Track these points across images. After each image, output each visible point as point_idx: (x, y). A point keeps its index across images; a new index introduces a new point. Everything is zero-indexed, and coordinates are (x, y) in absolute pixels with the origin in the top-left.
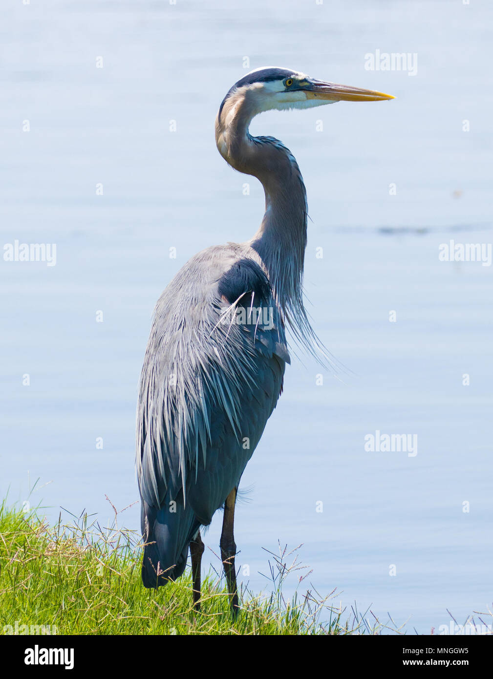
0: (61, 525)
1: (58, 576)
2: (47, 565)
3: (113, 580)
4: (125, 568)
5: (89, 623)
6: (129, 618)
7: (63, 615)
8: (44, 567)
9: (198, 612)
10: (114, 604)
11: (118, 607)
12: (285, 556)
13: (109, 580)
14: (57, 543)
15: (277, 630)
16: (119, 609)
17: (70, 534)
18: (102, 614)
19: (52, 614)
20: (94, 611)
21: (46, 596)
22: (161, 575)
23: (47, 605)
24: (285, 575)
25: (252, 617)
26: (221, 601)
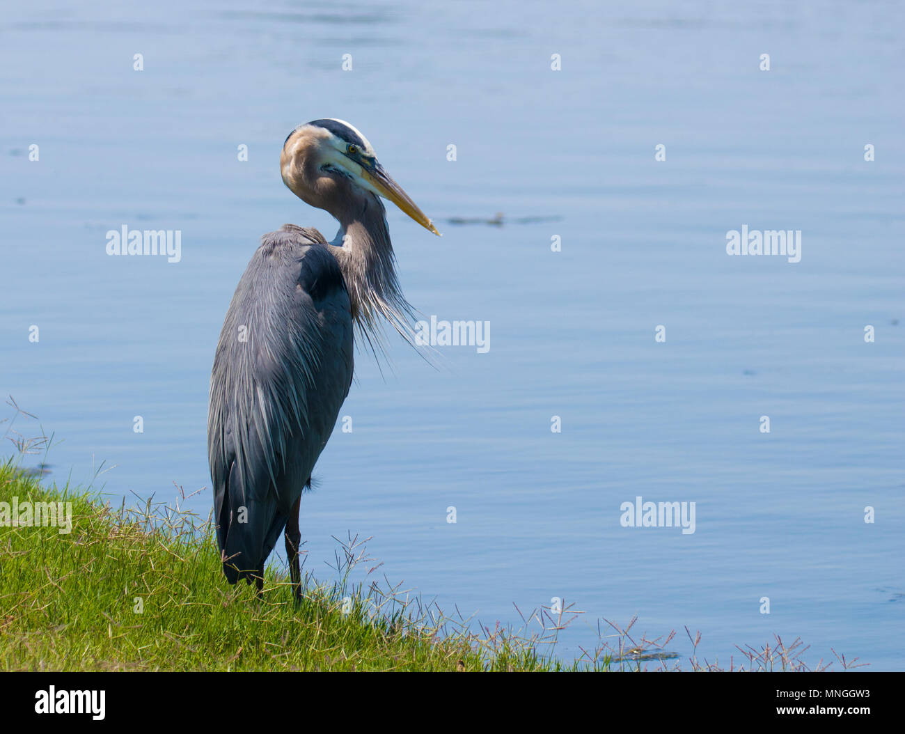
0: (125, 508)
1: (121, 561)
2: (109, 549)
3: (176, 567)
4: (188, 554)
5: (151, 609)
6: (191, 605)
7: (125, 600)
8: (107, 552)
9: (261, 600)
10: (177, 590)
11: (181, 594)
12: (354, 547)
13: (172, 566)
14: (120, 527)
15: (340, 620)
16: (181, 595)
17: (133, 518)
18: (164, 599)
19: (114, 598)
20: (156, 597)
21: (109, 580)
22: (226, 562)
23: (109, 590)
24: (352, 565)
25: (315, 606)
26: (284, 590)
